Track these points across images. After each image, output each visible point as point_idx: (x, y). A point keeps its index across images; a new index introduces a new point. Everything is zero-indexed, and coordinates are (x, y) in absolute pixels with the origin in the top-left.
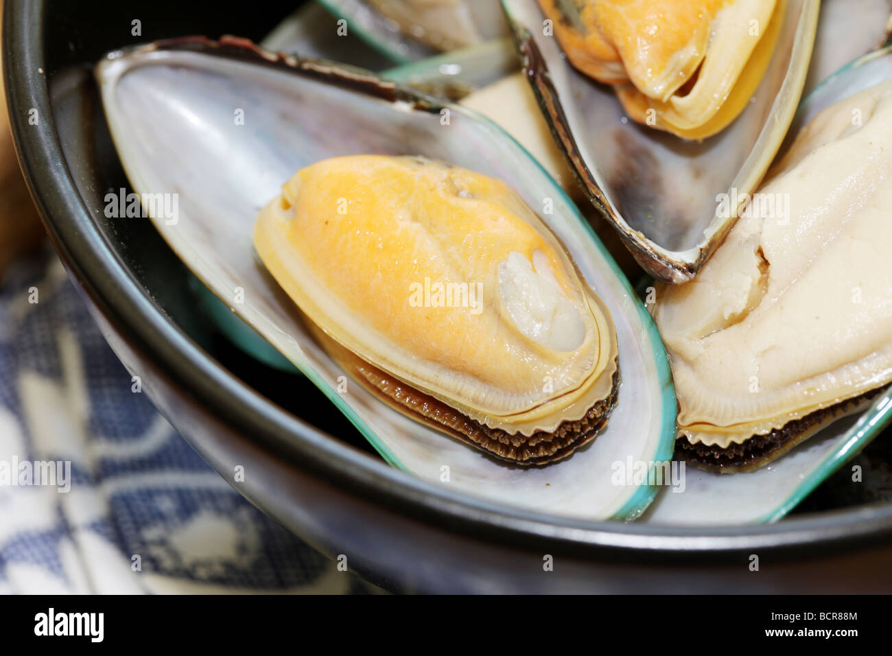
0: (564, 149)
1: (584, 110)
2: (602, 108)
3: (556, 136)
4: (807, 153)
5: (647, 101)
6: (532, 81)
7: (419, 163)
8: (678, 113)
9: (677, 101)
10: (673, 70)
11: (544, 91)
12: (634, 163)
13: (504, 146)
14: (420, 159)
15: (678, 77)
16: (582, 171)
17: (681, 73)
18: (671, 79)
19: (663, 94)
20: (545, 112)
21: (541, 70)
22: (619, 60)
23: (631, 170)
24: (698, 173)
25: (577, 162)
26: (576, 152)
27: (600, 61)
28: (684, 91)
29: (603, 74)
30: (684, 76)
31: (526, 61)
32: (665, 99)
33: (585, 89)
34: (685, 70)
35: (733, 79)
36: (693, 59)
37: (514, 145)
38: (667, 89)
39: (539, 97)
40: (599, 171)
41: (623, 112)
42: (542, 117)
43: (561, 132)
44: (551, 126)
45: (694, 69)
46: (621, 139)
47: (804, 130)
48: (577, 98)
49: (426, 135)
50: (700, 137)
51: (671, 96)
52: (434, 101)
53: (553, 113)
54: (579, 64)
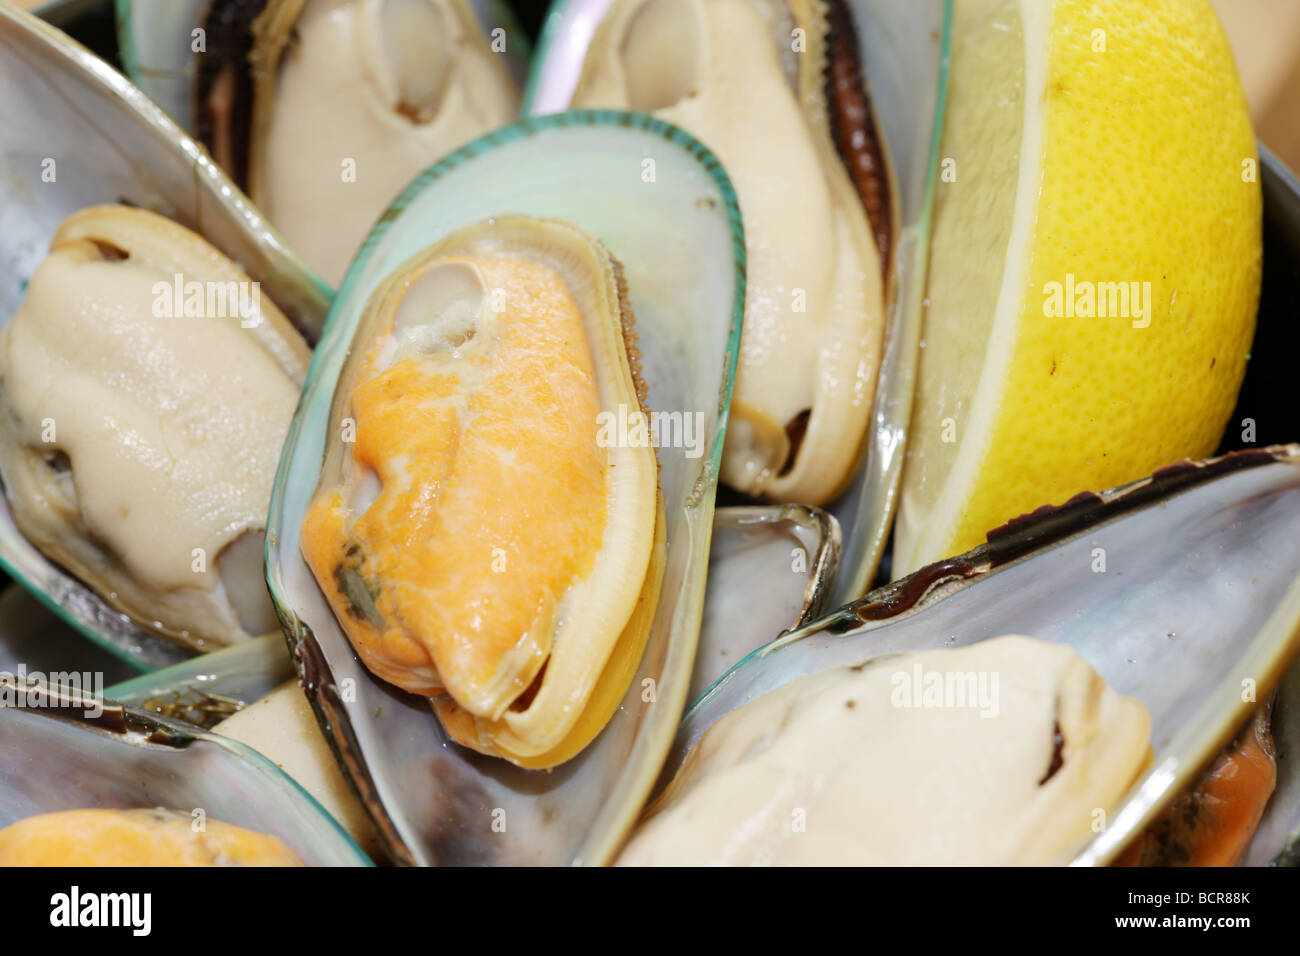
0: (356, 792)
1: (386, 735)
2: (414, 729)
3: (346, 774)
4: (697, 782)
5: (473, 720)
6: (311, 696)
7: (159, 819)
8: (514, 735)
9: (515, 718)
10: (506, 675)
11: (328, 710)
12: (457, 804)
13: (277, 788)
14: (161, 811)
15: (514, 686)
16: (383, 824)
17: (517, 681)
18: (503, 688)
19: (493, 710)
20: (330, 739)
21: (323, 681)
22: (430, 664)
23: (453, 814)
24: (548, 816)
25: (375, 810)
26: (375, 796)
27: (405, 665)
28: (523, 703)
29: (411, 683)
30: (521, 684)
31: (303, 669)
32: (496, 717)
33: (387, 703)
34: (523, 675)
35: (590, 684)
36: (533, 659)
37: (291, 788)
38: (500, 701)
39: (321, 719)
40: (408, 820)
41: (442, 734)
42: (326, 747)
43: (353, 768)
44: (340, 761)
45: (534, 673)
46: (440, 772)
47: (692, 748)
48: (375, 717)
49: (170, 776)
50: (549, 766)
51: (504, 712)
52: (178, 729)
53: (342, 742)
54: (376, 670)
